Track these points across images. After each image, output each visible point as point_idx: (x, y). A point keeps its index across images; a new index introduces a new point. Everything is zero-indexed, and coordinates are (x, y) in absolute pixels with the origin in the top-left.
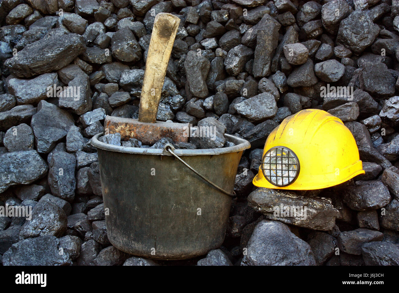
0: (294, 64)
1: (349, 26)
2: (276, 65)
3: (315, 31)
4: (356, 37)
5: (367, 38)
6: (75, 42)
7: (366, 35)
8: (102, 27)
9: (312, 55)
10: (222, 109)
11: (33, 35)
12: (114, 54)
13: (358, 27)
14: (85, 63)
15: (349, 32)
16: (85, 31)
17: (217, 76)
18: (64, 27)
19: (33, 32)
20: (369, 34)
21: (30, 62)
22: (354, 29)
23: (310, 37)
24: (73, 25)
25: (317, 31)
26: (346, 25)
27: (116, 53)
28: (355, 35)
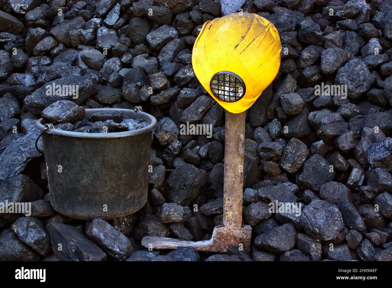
0: (289, 114)
1: (345, 73)
2: (271, 113)
3: (314, 75)
4: (351, 84)
5: (363, 85)
6: (87, 84)
7: (362, 83)
8: (118, 63)
9: (309, 102)
10: (216, 158)
11: (53, 71)
12: (123, 95)
13: (354, 75)
14: (97, 103)
15: (345, 79)
16: (102, 66)
17: (216, 122)
18: (83, 63)
19: (53, 69)
20: (365, 82)
21: (44, 102)
22: (350, 76)
23: (310, 81)
24: (91, 61)
25: (316, 76)
26: (343, 72)
27: (125, 94)
28: (351, 82)
